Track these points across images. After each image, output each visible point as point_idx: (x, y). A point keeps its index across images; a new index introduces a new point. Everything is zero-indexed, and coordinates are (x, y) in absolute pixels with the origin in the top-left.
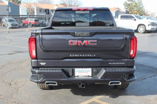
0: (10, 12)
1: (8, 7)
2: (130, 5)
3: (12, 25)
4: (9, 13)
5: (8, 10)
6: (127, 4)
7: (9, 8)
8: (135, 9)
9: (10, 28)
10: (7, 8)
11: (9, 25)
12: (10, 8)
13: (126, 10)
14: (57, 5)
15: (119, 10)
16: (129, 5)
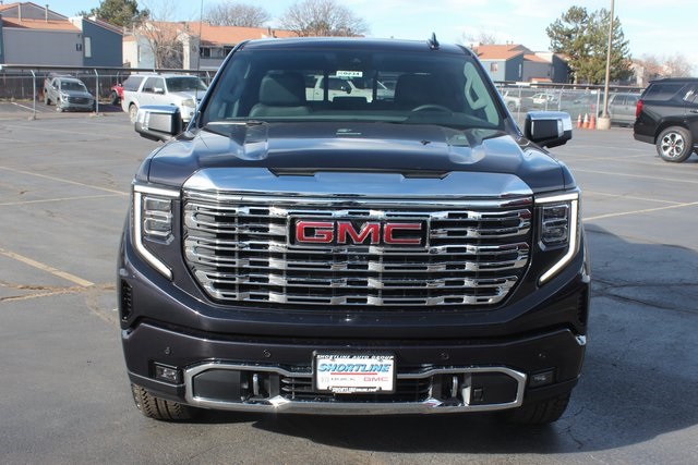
0: (88, 54)
1: (83, 38)
2: (573, 35)
3: (72, 100)
4: (85, 59)
5: (81, 48)
6: (562, 33)
7: (84, 42)
8: (590, 53)
9: (64, 111)
10: (79, 41)
11: (62, 100)
12: (88, 41)
13: (554, 58)
14: (271, 32)
15: (522, 55)
16: (570, 36)
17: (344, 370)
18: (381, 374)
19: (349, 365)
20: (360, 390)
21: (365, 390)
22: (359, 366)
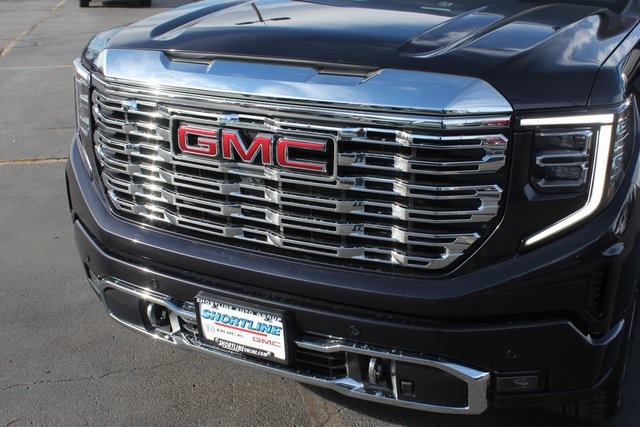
17: (230, 322)
18: (271, 337)
19: (234, 318)
20: (248, 351)
21: (254, 352)
22: (246, 321)
